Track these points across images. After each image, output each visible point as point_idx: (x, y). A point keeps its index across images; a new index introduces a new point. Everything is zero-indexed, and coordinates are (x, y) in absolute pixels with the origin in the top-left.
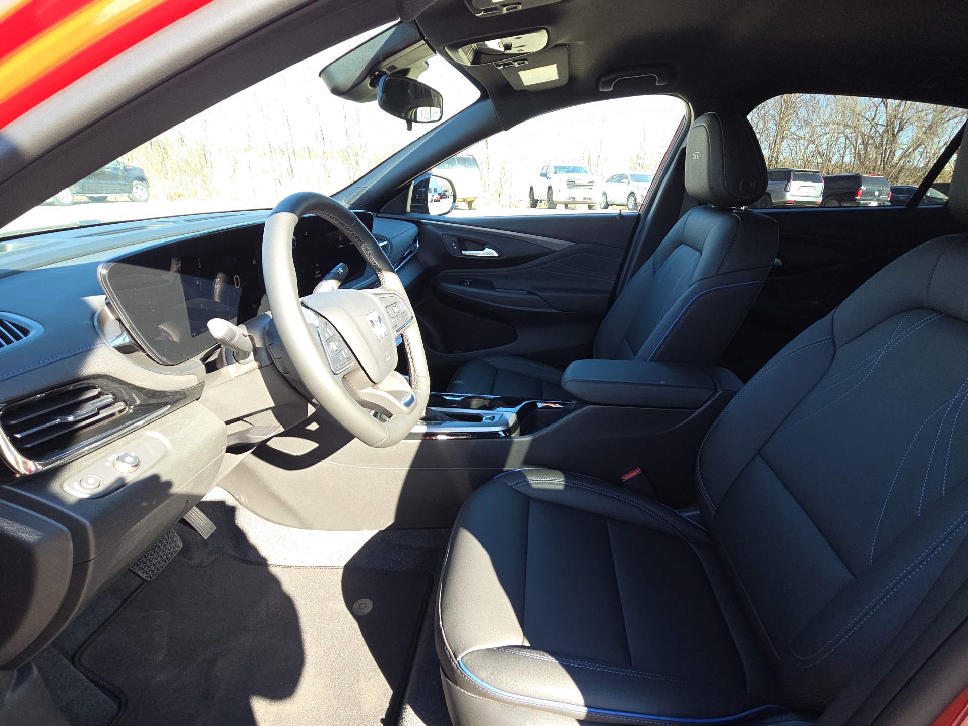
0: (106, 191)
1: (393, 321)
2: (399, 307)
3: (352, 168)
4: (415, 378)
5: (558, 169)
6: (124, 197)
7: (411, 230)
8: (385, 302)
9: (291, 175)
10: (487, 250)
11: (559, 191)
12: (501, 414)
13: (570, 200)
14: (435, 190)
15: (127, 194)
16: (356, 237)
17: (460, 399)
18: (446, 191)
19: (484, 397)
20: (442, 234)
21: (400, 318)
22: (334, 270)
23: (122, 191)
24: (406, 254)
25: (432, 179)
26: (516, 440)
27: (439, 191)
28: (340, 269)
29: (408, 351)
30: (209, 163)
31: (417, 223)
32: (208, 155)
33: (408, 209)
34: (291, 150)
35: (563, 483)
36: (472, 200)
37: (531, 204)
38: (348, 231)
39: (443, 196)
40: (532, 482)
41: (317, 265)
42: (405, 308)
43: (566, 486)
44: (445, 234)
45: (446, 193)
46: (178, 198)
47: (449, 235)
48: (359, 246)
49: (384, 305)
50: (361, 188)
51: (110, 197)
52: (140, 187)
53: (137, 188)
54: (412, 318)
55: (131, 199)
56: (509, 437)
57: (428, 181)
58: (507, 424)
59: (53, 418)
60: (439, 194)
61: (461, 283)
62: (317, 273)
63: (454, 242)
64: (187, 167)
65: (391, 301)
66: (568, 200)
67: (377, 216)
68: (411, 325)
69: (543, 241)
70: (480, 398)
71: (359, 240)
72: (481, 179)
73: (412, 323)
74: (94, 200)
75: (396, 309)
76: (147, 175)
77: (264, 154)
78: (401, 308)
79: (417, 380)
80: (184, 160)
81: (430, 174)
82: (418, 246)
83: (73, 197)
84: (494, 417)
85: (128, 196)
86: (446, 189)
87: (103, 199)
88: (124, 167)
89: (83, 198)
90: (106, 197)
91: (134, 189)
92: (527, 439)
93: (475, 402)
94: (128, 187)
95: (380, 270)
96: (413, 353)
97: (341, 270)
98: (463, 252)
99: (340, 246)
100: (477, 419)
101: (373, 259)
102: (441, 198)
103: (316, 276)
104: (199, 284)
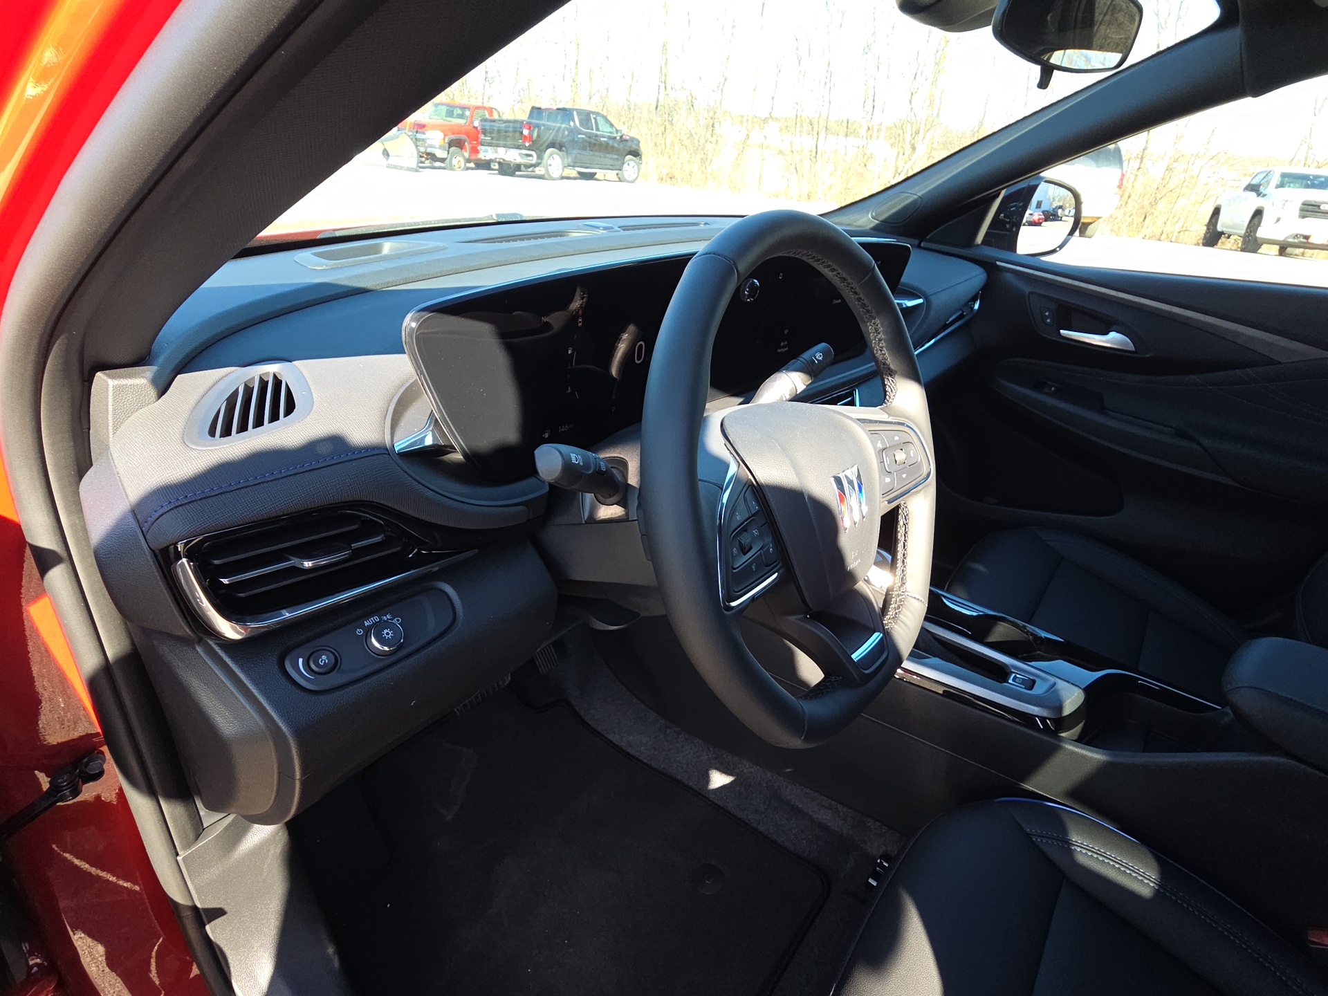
0: (597, 166)
1: (888, 480)
2: (908, 454)
3: (904, 154)
4: (899, 595)
5: (1288, 179)
6: (612, 175)
7: (974, 277)
8: (883, 442)
9: (814, 160)
10: (1113, 335)
11: (1278, 220)
12: (1052, 683)
13: (1296, 241)
14: (1039, 205)
15: (616, 172)
16: (864, 306)
17: (975, 614)
18: (1060, 207)
19: (1025, 627)
20: (1031, 293)
21: (904, 476)
22: (806, 355)
23: (611, 168)
24: (951, 319)
25: (1042, 187)
26: (1069, 747)
27: (1044, 207)
28: (817, 353)
29: (900, 536)
30: (715, 137)
31: (989, 266)
32: (716, 125)
33: (980, 238)
34: (823, 123)
35: (1152, 885)
36: (1090, 221)
37: (1205, 238)
38: (851, 293)
39: (1051, 216)
40: (1079, 849)
41: (786, 331)
42: (920, 457)
43: (1157, 893)
44: (1036, 293)
45: (1060, 211)
46: (669, 180)
47: (1044, 296)
48: (864, 322)
49: (879, 445)
50: (906, 194)
51: (600, 174)
52: (632, 163)
53: (628, 164)
54: (929, 475)
55: (619, 178)
56: (1055, 734)
57: (1033, 189)
58: (1060, 708)
59: (287, 556)
60: (1043, 212)
61: (1039, 386)
62: (782, 344)
63: (1049, 310)
64: (689, 140)
65: (896, 438)
66: (1291, 240)
67: (919, 247)
68: (921, 490)
69: (1252, 338)
70: (1014, 624)
71: (868, 311)
72: (1119, 187)
73: (926, 486)
74: (584, 176)
75: (900, 456)
76: (643, 149)
77: (787, 127)
78: (912, 455)
79: (901, 601)
80: (687, 132)
81: (1042, 178)
82: (976, 306)
83: (563, 171)
84: (1034, 682)
85: (617, 174)
86: (1061, 204)
87: (591, 177)
88: (621, 137)
89: (573, 172)
90: (595, 174)
91: (625, 165)
92: (1096, 756)
93: (1001, 631)
94: (620, 162)
95: (891, 373)
96: (909, 545)
97: (819, 356)
98: (1061, 331)
99: (836, 302)
100: (998, 674)
101: (885, 351)
102: (1046, 220)
103: (779, 351)
104: (572, 353)
